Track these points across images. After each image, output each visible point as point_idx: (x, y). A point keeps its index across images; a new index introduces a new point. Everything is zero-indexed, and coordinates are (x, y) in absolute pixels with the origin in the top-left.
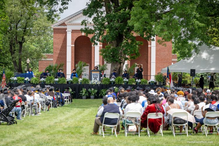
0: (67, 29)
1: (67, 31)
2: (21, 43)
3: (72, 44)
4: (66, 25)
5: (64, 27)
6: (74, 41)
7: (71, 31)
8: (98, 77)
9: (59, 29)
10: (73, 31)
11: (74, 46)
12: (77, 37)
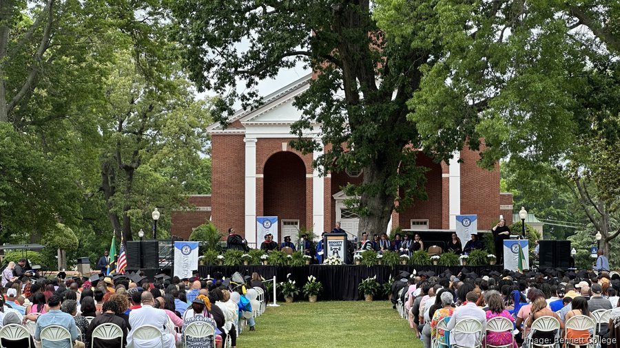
0: (244, 136)
1: (245, 140)
2: (129, 170)
3: (257, 173)
4: (242, 127)
5: (238, 131)
6: (262, 166)
7: (256, 140)
8: (342, 248)
9: (224, 136)
10: (260, 141)
11: (262, 176)
12: (269, 156)
